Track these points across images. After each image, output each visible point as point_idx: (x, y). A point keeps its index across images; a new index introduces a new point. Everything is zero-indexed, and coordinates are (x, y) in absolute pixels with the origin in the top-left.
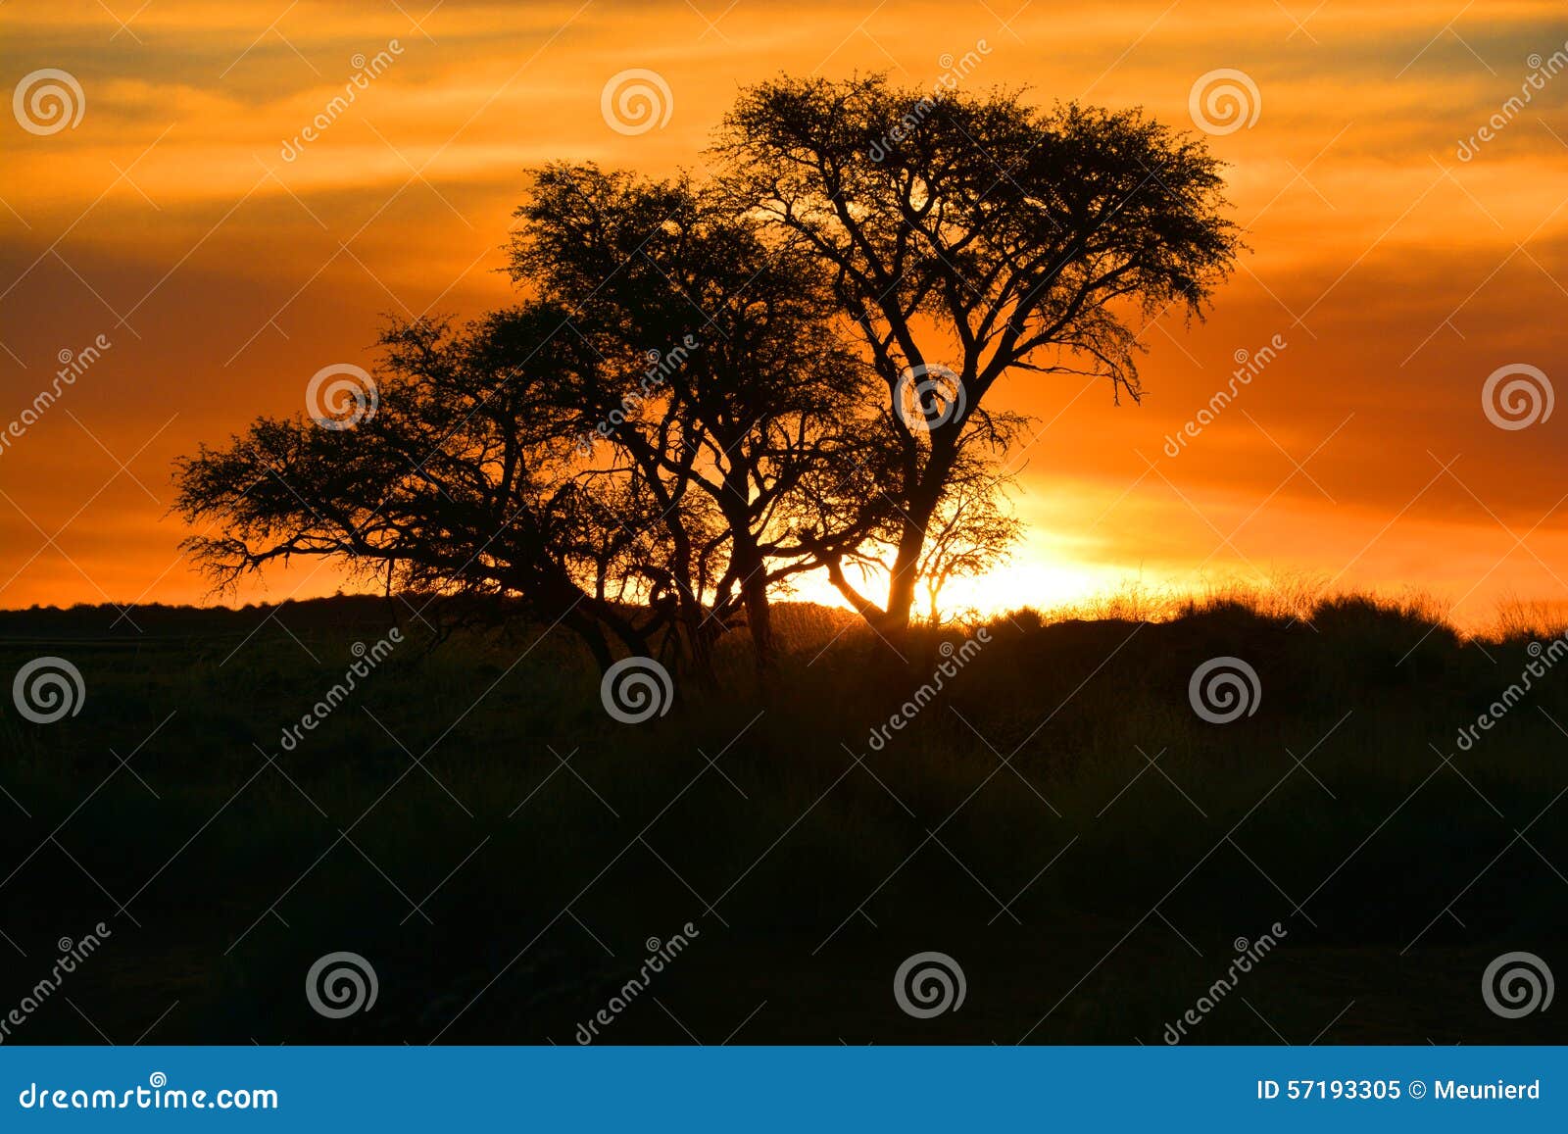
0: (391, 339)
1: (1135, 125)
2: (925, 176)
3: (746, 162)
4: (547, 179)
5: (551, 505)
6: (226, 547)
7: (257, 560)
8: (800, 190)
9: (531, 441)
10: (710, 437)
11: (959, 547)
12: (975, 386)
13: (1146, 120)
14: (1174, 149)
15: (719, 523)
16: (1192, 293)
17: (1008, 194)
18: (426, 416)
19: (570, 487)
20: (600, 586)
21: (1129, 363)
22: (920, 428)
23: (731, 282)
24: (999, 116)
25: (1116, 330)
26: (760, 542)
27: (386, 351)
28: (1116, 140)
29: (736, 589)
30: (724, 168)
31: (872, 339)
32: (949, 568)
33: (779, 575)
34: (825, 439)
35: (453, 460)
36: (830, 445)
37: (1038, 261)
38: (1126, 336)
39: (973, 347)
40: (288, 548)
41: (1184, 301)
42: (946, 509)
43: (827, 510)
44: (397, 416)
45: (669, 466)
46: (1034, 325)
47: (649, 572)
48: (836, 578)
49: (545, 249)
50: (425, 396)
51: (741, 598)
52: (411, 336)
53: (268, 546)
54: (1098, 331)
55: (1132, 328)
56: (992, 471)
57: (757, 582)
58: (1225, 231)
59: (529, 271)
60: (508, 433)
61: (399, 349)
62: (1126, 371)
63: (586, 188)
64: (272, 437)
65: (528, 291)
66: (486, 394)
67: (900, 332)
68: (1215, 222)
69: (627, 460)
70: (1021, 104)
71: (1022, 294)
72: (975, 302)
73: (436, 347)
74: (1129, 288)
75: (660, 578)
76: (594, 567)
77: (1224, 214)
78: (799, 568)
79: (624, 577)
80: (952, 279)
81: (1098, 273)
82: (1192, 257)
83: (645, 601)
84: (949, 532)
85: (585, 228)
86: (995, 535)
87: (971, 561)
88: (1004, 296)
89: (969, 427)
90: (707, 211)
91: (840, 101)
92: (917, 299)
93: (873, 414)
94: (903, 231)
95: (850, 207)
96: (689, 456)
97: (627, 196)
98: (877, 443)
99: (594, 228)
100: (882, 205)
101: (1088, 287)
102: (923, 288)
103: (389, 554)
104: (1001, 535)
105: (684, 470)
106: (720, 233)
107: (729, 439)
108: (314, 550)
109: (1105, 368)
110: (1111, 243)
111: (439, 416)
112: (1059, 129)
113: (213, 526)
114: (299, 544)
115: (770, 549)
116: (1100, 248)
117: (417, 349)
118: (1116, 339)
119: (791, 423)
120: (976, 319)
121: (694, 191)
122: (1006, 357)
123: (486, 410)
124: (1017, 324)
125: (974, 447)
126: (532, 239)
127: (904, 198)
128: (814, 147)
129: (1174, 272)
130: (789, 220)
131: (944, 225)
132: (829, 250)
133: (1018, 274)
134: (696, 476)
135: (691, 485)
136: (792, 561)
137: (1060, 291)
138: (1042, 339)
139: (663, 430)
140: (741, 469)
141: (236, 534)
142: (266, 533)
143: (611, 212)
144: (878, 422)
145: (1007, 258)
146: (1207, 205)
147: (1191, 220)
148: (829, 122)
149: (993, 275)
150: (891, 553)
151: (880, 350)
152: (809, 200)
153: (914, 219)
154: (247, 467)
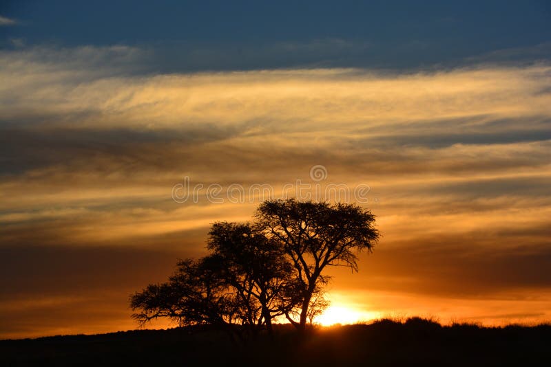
0: (179, 265)
1: (354, 207)
2: (305, 221)
3: (262, 218)
4: (215, 225)
5: (218, 302)
6: (142, 316)
7: (149, 319)
8: (275, 225)
9: (212, 288)
10: (256, 284)
11: (316, 308)
12: (318, 270)
13: (357, 206)
14: (363, 213)
15: (258, 304)
16: (369, 246)
17: (325, 224)
18: (188, 282)
19: (222, 298)
20: (230, 321)
21: (355, 263)
22: (306, 280)
23: (260, 248)
24: (322, 206)
25: (351, 255)
26: (269, 308)
27: (178, 268)
28: (350, 210)
29: (263, 320)
30: (257, 221)
31: (294, 259)
32: (314, 314)
33: (273, 316)
34: (283, 283)
35: (194, 292)
36: (284, 285)
37: (333, 239)
38: (354, 257)
39: (318, 260)
40: (157, 315)
41: (367, 248)
42: (313, 299)
43: (284, 301)
44: (181, 283)
45: (247, 291)
46: (332, 255)
47: (241, 317)
48: (288, 317)
49: (216, 242)
50: (187, 278)
51: (264, 323)
52: (184, 264)
53: (151, 315)
54: (347, 255)
55: (355, 254)
56: (323, 290)
57: (268, 318)
58: (377, 232)
59: (212, 247)
60: (207, 285)
61: (181, 267)
62: (355, 265)
63: (224, 227)
64: (152, 289)
65: (212, 251)
66: (202, 276)
67: (300, 258)
68: (373, 230)
69: (236, 291)
70: (327, 203)
71: (329, 247)
72: (318, 250)
73: (190, 266)
74: (354, 245)
75: (244, 319)
76: (228, 316)
77: (376, 228)
78: (278, 315)
79: (235, 319)
80: (312, 245)
81: (346, 242)
82: (369, 238)
83: (241, 324)
84: (313, 306)
85: (225, 236)
87: (319, 311)
88: (325, 248)
89: (318, 280)
90: (253, 231)
91: (284, 204)
92: (304, 250)
93: (295, 277)
94: (300, 234)
95: (288, 229)
96: (251, 288)
97: (234, 228)
98: (296, 284)
99: (227, 236)
100: (295, 228)
101: (344, 245)
102: (305, 247)
103: (180, 316)
104: (326, 305)
105: (250, 292)
106: (256, 236)
107: (261, 286)
108: (163, 315)
109: (349, 264)
110: (349, 235)
111: (190, 282)
112: (336, 208)
113: (139, 311)
114: (160, 314)
115: (271, 311)
116: (347, 236)
117: (186, 267)
118: (351, 257)
119: (275, 280)
120: (318, 253)
121: (250, 226)
122: (326, 263)
123: (201, 280)
124: (328, 255)
125: (319, 284)
126: (212, 240)
127: (300, 226)
128: (278, 215)
129: (365, 242)
130: (273, 232)
131: (310, 232)
132: (282, 238)
133: (328, 243)
134: (253, 293)
135: (251, 295)
136: (276, 313)
137: (338, 246)
138: (334, 258)
139: (244, 283)
140: (264, 292)
141: (144, 313)
142: (151, 312)
143: (230, 232)
144: (296, 279)
145: (325, 239)
146: (372, 225)
147: (368, 229)
148: (282, 209)
149: (322, 243)
150: (300, 311)
151: (296, 262)
152: (278, 227)
153: (303, 231)
154: (146, 297)
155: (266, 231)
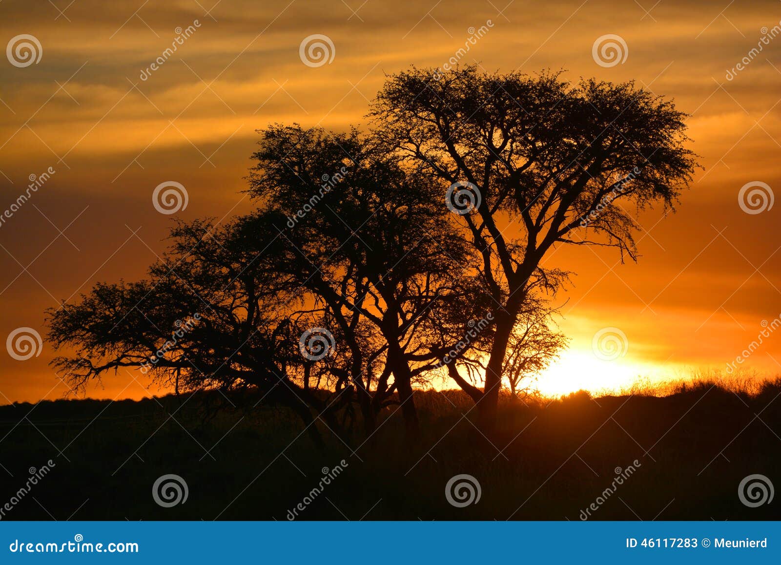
0: (177, 234)
1: (629, 91)
2: (501, 126)
3: (392, 120)
4: (270, 135)
5: (276, 332)
6: (79, 363)
7: (98, 371)
8: (424, 138)
9: (262, 295)
10: (373, 288)
11: (528, 353)
12: (534, 255)
13: (637, 89)
14: (654, 107)
15: (379, 340)
16: (664, 191)
17: (552, 137)
18: (199, 280)
19: (287, 321)
20: (306, 380)
21: (630, 237)
22: (502, 280)
23: (386, 195)
24: (546, 89)
25: (621, 217)
26: (407, 351)
27: (173, 242)
28: (619, 101)
30: (377, 124)
31: (472, 226)
32: (522, 366)
33: (417, 372)
34: (442, 287)
35: (214, 306)
36: (446, 292)
37: (573, 176)
38: (627, 221)
39: (533, 230)
40: (117, 363)
41: (662, 199)
42: (519, 330)
43: (445, 331)
44: (180, 281)
45: (349, 306)
46: (570, 215)
47: (335, 371)
48: (453, 374)
49: (270, 178)
50: (197, 269)
51: (393, 386)
52: (188, 231)
53: (104, 362)
54: (610, 219)
55: (630, 216)
56: (545, 306)
57: (404, 376)
58: (687, 156)
59: (260, 192)
60: (250, 289)
61: (182, 240)
62: (628, 242)
63: (294, 139)
64: (105, 295)
65: (262, 203)
66: (235, 265)
67: (489, 222)
68: (680, 151)
69: (323, 304)
70: (559, 80)
71: (561, 195)
72: (533, 202)
73: (204, 238)
74: (628, 192)
75: (342, 375)
77: (686, 146)
78: (429, 368)
79: (319, 375)
80: (519, 189)
81: (608, 183)
82: (667, 172)
85: (293, 164)
86: (550, 344)
87: (535, 360)
88: (551, 199)
89: (532, 279)
90: (369, 153)
91: (448, 83)
92: (499, 202)
93: (474, 273)
94: (491, 160)
95: (457, 147)
96: (360, 300)
97: (319, 144)
98: (475, 290)
99: (301, 163)
100: (476, 145)
101: (603, 192)
102: (502, 195)
103: (178, 365)
104: (554, 345)
105: (358, 309)
106: (378, 166)
107: (387, 292)
108: (133, 364)
109: (615, 241)
110: (618, 165)
111: (205, 279)
112: (583, 95)
113: (71, 350)
114: (124, 360)
115: (411, 357)
116: (609, 168)
117: (193, 240)
118: (621, 223)
119: (421, 279)
120: (535, 212)
121: (361, 138)
122: (554, 236)
123: (233, 274)
124: (559, 217)
125: (536, 292)
126: (262, 172)
127: (490, 140)
128: (433, 111)
129: (656, 181)
130: (418, 155)
131: (514, 157)
132: (443, 173)
133: (560, 185)
134: (366, 313)
135: (362, 317)
136: (423, 363)
137: (585, 195)
138: (576, 224)
139: (344, 285)
140: (394, 308)
141: (85, 355)
142: (103, 354)
143: (309, 154)
144: (478, 278)
145: (553, 175)
146: (676, 139)
147: (666, 150)
148: (442, 95)
149: (544, 185)
151: (477, 233)
152: (431, 143)
153: (495, 153)
154: (90, 314)
155: (401, 153)
